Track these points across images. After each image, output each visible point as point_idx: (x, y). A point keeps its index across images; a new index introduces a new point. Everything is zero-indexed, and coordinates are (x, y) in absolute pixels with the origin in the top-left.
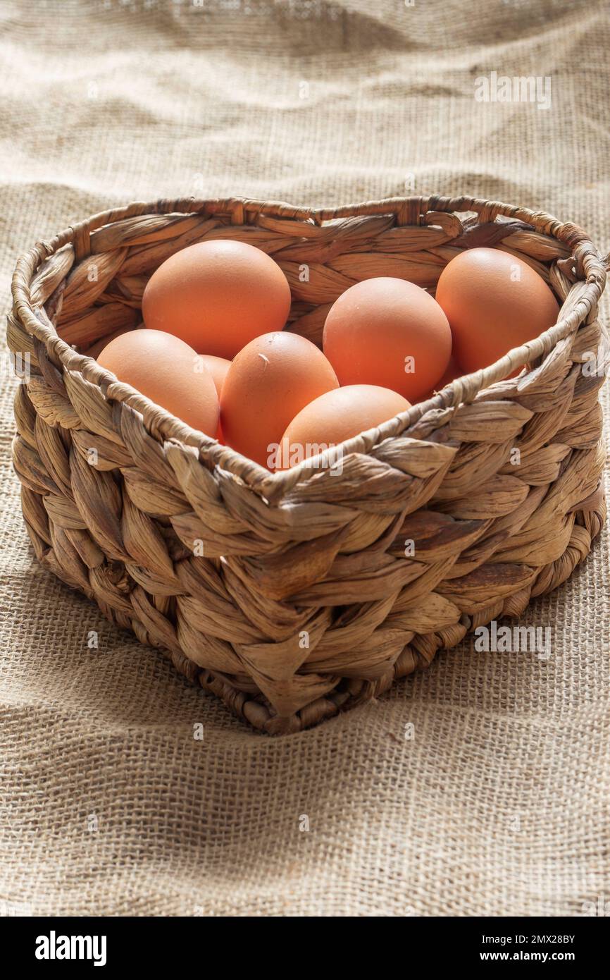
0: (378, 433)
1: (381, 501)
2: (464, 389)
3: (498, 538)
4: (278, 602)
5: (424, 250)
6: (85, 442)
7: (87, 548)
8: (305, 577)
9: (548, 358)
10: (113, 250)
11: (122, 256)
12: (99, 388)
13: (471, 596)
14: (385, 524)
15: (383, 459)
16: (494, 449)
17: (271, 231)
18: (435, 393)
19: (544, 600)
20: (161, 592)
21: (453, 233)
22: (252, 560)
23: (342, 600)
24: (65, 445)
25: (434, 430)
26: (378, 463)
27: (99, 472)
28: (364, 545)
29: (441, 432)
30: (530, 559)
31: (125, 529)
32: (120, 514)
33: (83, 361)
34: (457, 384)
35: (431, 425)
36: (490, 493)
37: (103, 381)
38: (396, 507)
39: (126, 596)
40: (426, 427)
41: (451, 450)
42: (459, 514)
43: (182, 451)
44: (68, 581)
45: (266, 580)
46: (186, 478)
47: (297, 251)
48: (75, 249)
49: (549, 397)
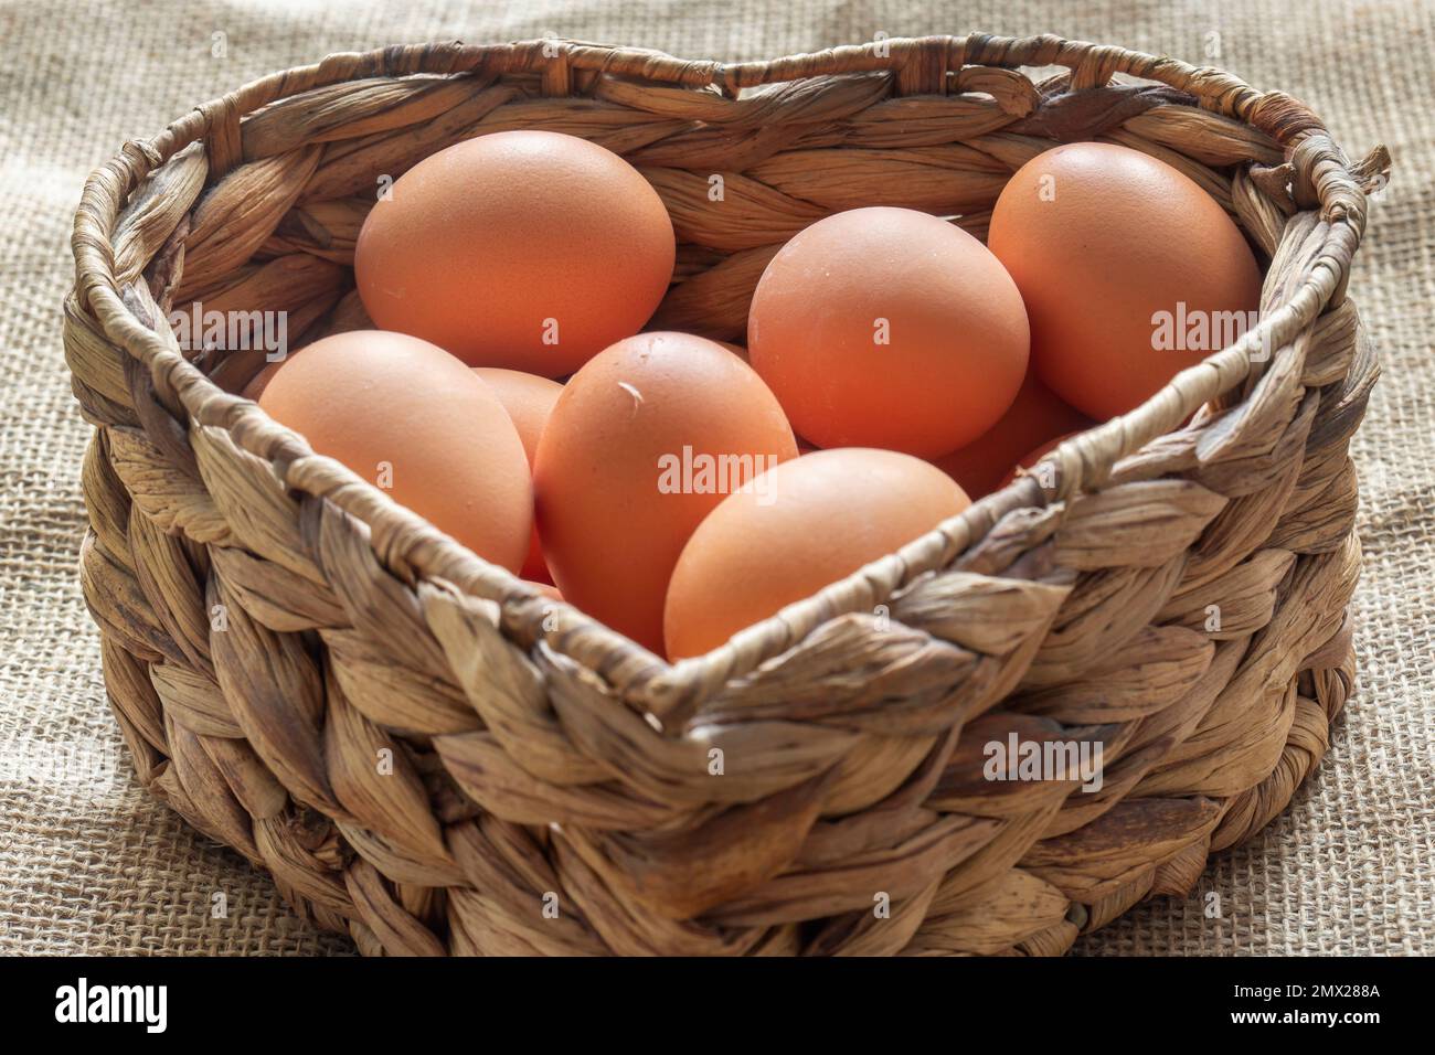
0: (901, 568)
1: (912, 710)
2: (1086, 465)
3: (1151, 753)
4: (684, 924)
5: (956, 143)
6: (241, 572)
7: (248, 778)
8: (743, 874)
9: (1261, 386)
10: (291, 151)
11: (310, 163)
12: (269, 467)
13: (1092, 869)
14: (917, 754)
15: (913, 621)
16: (1145, 579)
17: (628, 107)
18: (1020, 471)
19: (1236, 854)
20: (415, 879)
21: (1020, 109)
22: (623, 839)
23: (818, 909)
24: (197, 569)
25: (1021, 555)
26: (903, 631)
27: (272, 634)
28: (871, 799)
29: (1039, 555)
30: (1214, 784)
31: (331, 752)
32: (321, 720)
33: (232, 408)
34: (1069, 450)
35: (1016, 544)
36: (1137, 667)
37: (278, 453)
38: (941, 720)
39: (335, 876)
40: (1005, 548)
41: (1057, 590)
42: (1069, 715)
43: (459, 608)
44: (206, 831)
45: (658, 880)
46: (470, 664)
47: (685, 147)
48: (208, 153)
49: (1260, 464)
